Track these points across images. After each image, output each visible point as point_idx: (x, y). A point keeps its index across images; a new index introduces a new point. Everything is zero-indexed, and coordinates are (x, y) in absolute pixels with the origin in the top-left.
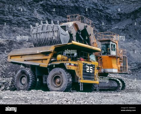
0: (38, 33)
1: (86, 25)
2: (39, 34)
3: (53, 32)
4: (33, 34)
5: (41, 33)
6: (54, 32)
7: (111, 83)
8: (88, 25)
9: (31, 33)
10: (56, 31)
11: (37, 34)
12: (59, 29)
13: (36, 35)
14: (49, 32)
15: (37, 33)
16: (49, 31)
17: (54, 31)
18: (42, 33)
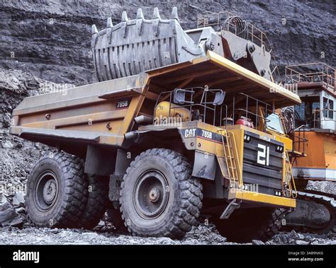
0: (113, 48)
1: (250, 44)
2: (116, 49)
3: (156, 43)
4: (99, 50)
5: (121, 48)
6: (162, 41)
7: (311, 210)
8: (256, 46)
9: (94, 47)
10: (168, 40)
11: (111, 50)
12: (175, 33)
13: (106, 54)
14: (146, 44)
15: (108, 48)
16: (144, 40)
17: (159, 40)
18: (125, 47)
